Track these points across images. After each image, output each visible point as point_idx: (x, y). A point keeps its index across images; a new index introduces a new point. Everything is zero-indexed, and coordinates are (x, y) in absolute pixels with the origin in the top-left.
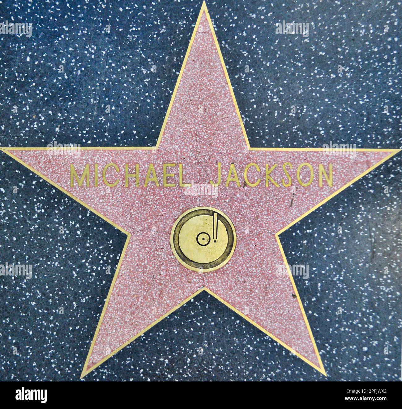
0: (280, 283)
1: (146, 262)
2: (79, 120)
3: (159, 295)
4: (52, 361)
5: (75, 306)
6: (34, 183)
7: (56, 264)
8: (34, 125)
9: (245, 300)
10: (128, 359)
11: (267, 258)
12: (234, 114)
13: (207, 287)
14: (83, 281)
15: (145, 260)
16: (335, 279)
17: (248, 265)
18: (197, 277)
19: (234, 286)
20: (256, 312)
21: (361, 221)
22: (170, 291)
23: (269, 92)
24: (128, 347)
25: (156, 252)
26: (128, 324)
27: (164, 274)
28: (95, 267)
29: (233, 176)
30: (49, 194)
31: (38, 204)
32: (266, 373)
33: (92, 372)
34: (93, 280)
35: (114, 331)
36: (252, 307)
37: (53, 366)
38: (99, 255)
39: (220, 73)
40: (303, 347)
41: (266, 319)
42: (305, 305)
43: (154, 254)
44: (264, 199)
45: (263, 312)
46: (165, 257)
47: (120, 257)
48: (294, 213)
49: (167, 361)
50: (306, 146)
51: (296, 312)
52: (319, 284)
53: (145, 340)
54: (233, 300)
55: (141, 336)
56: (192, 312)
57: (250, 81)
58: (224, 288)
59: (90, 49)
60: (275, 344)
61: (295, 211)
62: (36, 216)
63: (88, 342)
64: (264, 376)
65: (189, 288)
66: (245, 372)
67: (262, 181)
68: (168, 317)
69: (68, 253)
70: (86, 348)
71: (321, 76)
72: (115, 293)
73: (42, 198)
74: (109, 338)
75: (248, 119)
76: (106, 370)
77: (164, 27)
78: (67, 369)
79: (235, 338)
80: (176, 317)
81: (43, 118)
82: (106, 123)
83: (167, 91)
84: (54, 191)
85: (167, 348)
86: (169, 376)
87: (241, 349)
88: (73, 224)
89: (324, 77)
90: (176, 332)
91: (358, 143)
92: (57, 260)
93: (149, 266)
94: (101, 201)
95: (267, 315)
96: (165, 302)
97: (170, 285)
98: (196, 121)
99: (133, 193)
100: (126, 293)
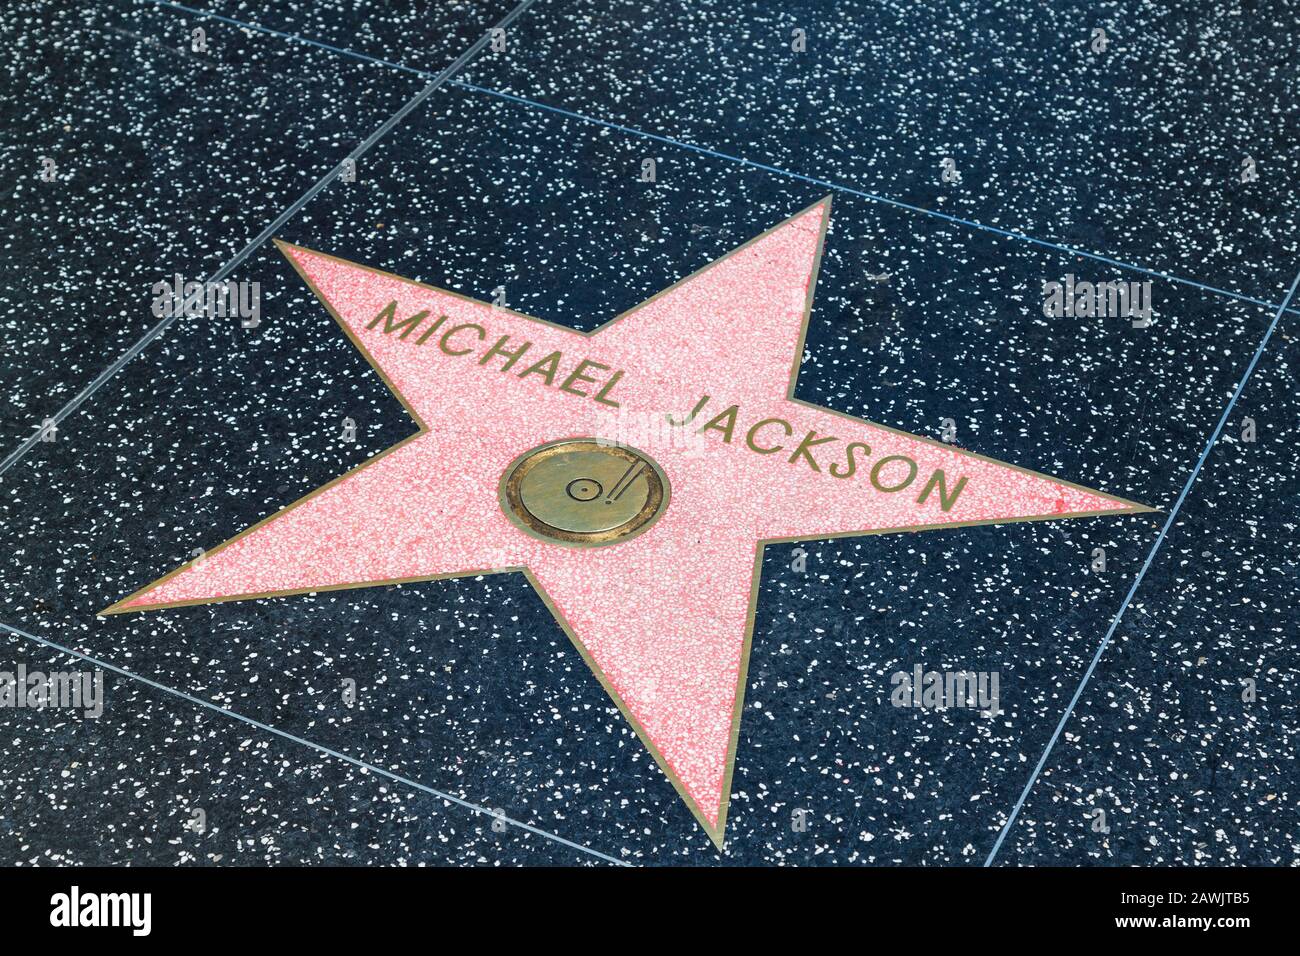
1: (427, 481)
2: (463, 254)
3: (409, 544)
4: (66, 561)
5: (208, 493)
6: (297, 300)
7: (231, 419)
8: (368, 234)
9: (607, 624)
10: (240, 622)
11: (713, 572)
13: (531, 570)
14: (263, 463)
15: (426, 478)
16: (862, 667)
17: (657, 568)
19: (597, 590)
20: (619, 655)
21: (990, 590)
22: (441, 546)
23: (888, 338)
24: (261, 602)
25: (461, 474)
26: (297, 564)
27: (451, 514)
28: (306, 452)
30: (312, 323)
31: (278, 329)
32: (560, 781)
33: (136, 614)
34: (285, 468)
35: (254, 564)
36: (616, 642)
37: (59, 570)
38: (334, 436)
42: (755, 686)
43: (456, 475)
44: (772, 479)
45: (636, 660)
46: (476, 488)
47: (376, 454)
48: (828, 523)
49: (330, 660)
50: (923, 434)
51: (720, 692)
52: (815, 663)
53: (311, 604)
54: (576, 612)
55: (306, 595)
56: (461, 598)
57: (856, 313)
59: (561, 184)
60: (625, 731)
61: (832, 519)
62: (258, 342)
63: (178, 559)
64: (551, 783)
65: (489, 556)
66: (507, 758)
67: (786, 450)
68: (399, 586)
69: (269, 413)
70: (162, 569)
71: (1021, 351)
73: (294, 324)
74: (232, 571)
75: (815, 359)
76: (170, 622)
77: (728, 201)
78: (85, 587)
79: (529, 682)
80: (417, 593)
81: (394, 232)
82: (512, 274)
83: (671, 273)
84: (326, 323)
85: (350, 639)
86: (311, 690)
87: (532, 707)
88: (322, 376)
89: (1027, 354)
90: (395, 619)
91: (1053, 468)
92: (237, 414)
93: (426, 490)
94: (409, 365)
95: (641, 670)
96: (414, 559)
97: (449, 536)
98: (702, 329)
99: (487, 377)
100: (339, 513)
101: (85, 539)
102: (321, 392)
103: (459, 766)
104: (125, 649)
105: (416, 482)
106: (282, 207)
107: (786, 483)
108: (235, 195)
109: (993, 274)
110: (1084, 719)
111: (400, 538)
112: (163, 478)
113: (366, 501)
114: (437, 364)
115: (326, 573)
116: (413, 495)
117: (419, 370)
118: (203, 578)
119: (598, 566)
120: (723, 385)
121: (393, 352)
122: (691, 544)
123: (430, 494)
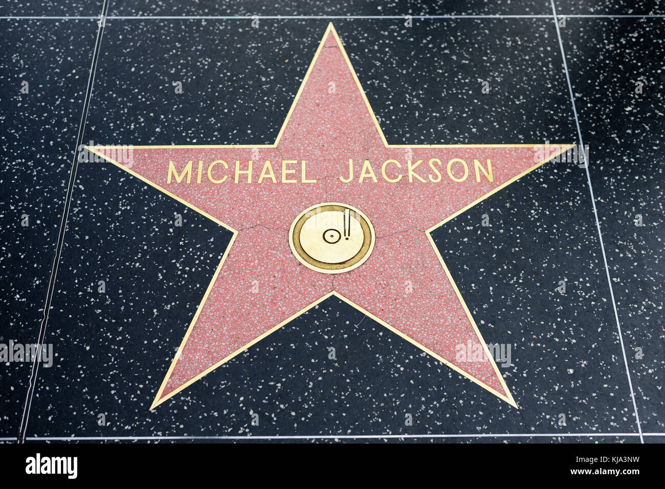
0: (437, 287)
1: (256, 262)
2: (184, 121)
3: (272, 301)
4: (113, 385)
5: (156, 313)
6: (122, 180)
7: (137, 264)
8: (130, 126)
10: (223, 382)
11: (417, 258)
12: (367, 115)
13: (337, 292)
14: (171, 284)
15: (255, 260)
16: (512, 282)
17: (391, 266)
19: (374, 291)
20: (407, 322)
21: (536, 217)
22: (287, 296)
23: (407, 95)
24: (225, 366)
25: (270, 251)
27: (280, 276)
28: (187, 268)
29: (367, 172)
30: (138, 191)
31: (124, 201)
33: (169, 401)
34: (183, 282)
36: (400, 316)
37: (113, 392)
38: (195, 254)
39: (350, 80)
40: (477, 368)
41: (421, 330)
42: (475, 313)
43: (268, 253)
44: (409, 195)
45: (416, 321)
46: (282, 256)
47: (222, 256)
48: (448, 209)
49: (279, 385)
50: (456, 143)
51: (462, 323)
52: (491, 288)
53: (249, 357)
54: (373, 306)
55: (244, 352)
56: (316, 322)
57: (385, 86)
58: (360, 292)
59: (204, 61)
60: (436, 363)
61: (449, 206)
62: (120, 212)
63: (167, 359)
64: (423, 407)
65: (313, 292)
66: (395, 402)
67: (405, 177)
68: (283, 328)
69: (153, 253)
70: (163, 368)
71: (467, 81)
72: (212, 298)
73: (130, 194)
74: (198, 354)
75: (384, 119)
76: (189, 398)
77: (287, 43)
78: (133, 396)
79: (377, 356)
80: (294, 328)
81: (142, 120)
82: (216, 123)
83: (288, 95)
84: (146, 188)
85: (281, 369)
86: (282, 406)
87: (388, 370)
88: (165, 221)
90: (294, 347)
91: (520, 139)
92: (138, 260)
93: (259, 267)
94: (203, 197)
95: (422, 326)
96: (280, 309)
97: (287, 289)
98: (323, 122)
99: (244, 189)
100: (227, 298)
101: (112, 367)
102: (171, 230)
103: (378, 417)
104: (178, 424)
105: (252, 264)
106: (76, 126)
107: (416, 194)
108: (47, 127)
109: (429, 42)
110: (615, 268)
111: (265, 300)
112: (127, 314)
113: (235, 286)
114: (216, 191)
115: (244, 335)
116: (255, 273)
117: (210, 198)
118: (187, 365)
119: (365, 276)
120: (353, 150)
121: (190, 192)
122: (398, 246)
123: (263, 268)
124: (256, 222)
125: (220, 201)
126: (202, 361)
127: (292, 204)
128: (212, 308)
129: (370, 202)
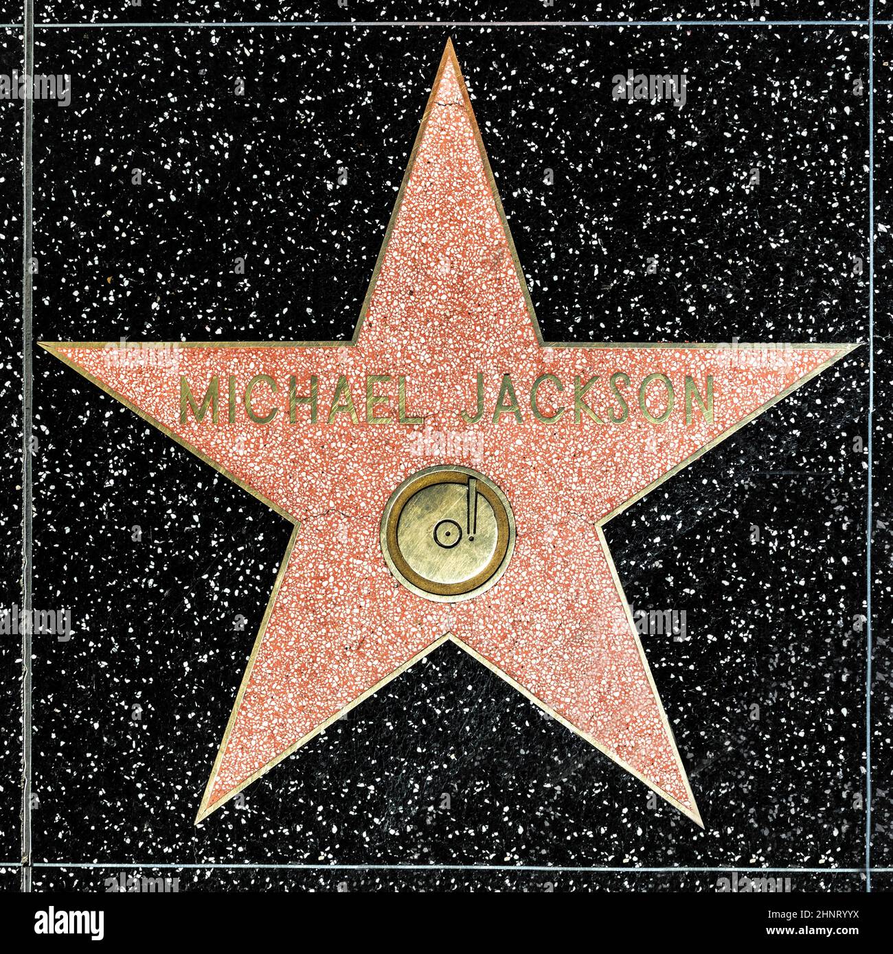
1: (332, 579)
2: (198, 285)
3: (358, 650)
4: (139, 785)
5: (188, 669)
6: (108, 415)
7: (151, 582)
8: (108, 296)
10: (292, 783)
11: (579, 573)
12: (511, 273)
13: (455, 634)
14: (204, 618)
15: (329, 576)
17: (539, 588)
18: (434, 613)
19: (510, 633)
20: (557, 687)
22: (379, 641)
23: (582, 226)
24: (293, 758)
25: (351, 560)
27: (368, 605)
28: (227, 591)
30: (137, 438)
31: (116, 458)
33: (220, 811)
34: (223, 616)
36: (548, 677)
37: (141, 796)
38: (236, 564)
39: (483, 188)
41: (577, 703)
43: (348, 563)
45: (570, 687)
46: (370, 570)
47: (278, 568)
49: (372, 788)
50: (658, 338)
53: (328, 743)
55: (319, 736)
56: (423, 686)
57: (543, 204)
59: (221, 141)
61: (636, 474)
62: (112, 482)
63: (211, 745)
65: (419, 635)
67: (568, 411)
68: (376, 696)
70: (208, 760)
71: (690, 192)
72: (268, 644)
73: (123, 446)
75: (538, 282)
76: (247, 806)
77: (369, 94)
78: (169, 802)
80: (392, 696)
81: (126, 283)
82: (251, 292)
83: (375, 226)
84: (148, 432)
85: (373, 762)
86: (377, 820)
88: (185, 499)
89: (696, 193)
90: (391, 728)
91: (767, 331)
92: (152, 574)
93: (336, 590)
95: (578, 695)
96: (369, 664)
97: (380, 629)
98: (434, 287)
99: (306, 437)
100: (291, 644)
101: (136, 757)
102: (196, 518)
104: (235, 845)
105: (325, 584)
106: (17, 295)
107: (585, 449)
112: (146, 670)
113: (301, 622)
114: (261, 441)
115: (319, 707)
116: (331, 599)
117: (251, 456)
118: (240, 755)
119: (497, 607)
120: (485, 352)
121: (219, 441)
122: (550, 551)
123: (342, 592)
124: (328, 504)
125: (270, 461)
126: (261, 748)
127: (384, 469)
128: (269, 661)
129: (509, 465)
